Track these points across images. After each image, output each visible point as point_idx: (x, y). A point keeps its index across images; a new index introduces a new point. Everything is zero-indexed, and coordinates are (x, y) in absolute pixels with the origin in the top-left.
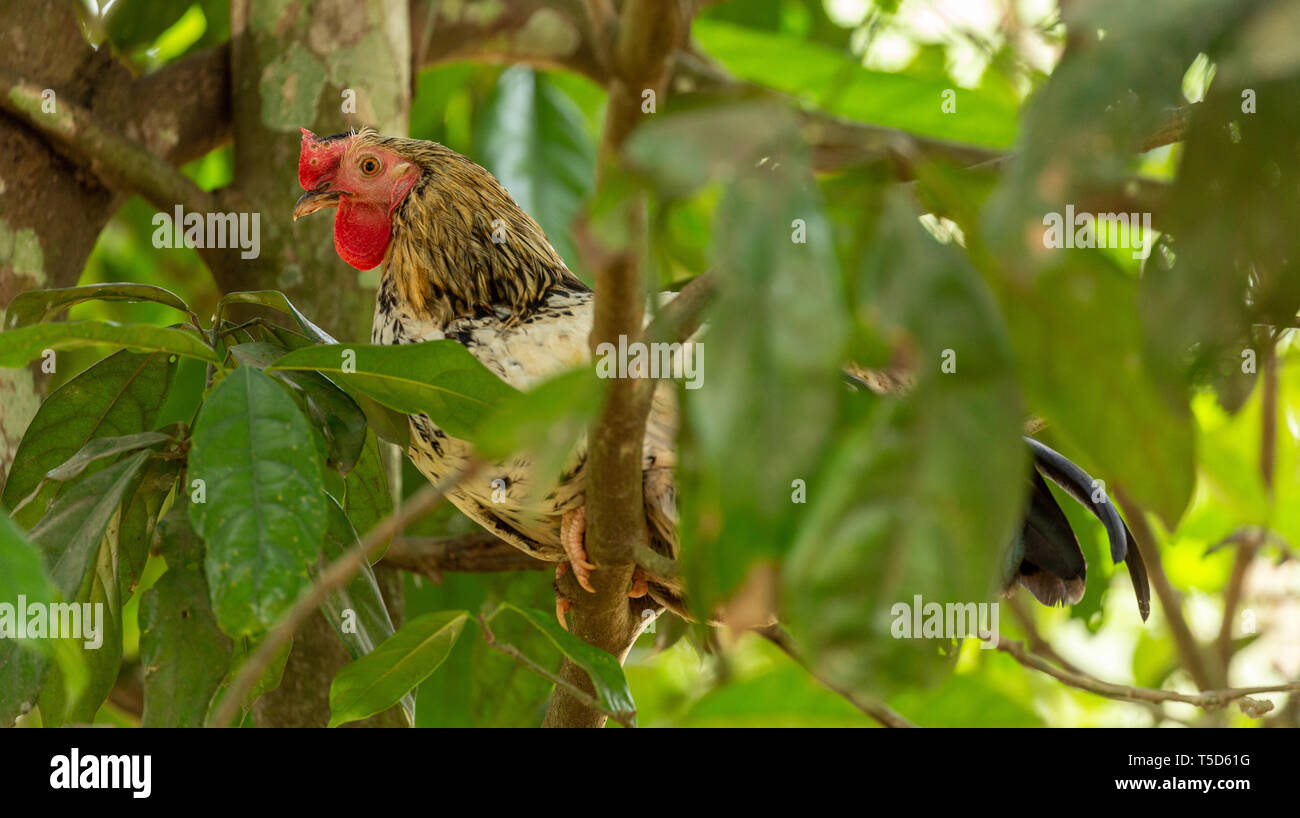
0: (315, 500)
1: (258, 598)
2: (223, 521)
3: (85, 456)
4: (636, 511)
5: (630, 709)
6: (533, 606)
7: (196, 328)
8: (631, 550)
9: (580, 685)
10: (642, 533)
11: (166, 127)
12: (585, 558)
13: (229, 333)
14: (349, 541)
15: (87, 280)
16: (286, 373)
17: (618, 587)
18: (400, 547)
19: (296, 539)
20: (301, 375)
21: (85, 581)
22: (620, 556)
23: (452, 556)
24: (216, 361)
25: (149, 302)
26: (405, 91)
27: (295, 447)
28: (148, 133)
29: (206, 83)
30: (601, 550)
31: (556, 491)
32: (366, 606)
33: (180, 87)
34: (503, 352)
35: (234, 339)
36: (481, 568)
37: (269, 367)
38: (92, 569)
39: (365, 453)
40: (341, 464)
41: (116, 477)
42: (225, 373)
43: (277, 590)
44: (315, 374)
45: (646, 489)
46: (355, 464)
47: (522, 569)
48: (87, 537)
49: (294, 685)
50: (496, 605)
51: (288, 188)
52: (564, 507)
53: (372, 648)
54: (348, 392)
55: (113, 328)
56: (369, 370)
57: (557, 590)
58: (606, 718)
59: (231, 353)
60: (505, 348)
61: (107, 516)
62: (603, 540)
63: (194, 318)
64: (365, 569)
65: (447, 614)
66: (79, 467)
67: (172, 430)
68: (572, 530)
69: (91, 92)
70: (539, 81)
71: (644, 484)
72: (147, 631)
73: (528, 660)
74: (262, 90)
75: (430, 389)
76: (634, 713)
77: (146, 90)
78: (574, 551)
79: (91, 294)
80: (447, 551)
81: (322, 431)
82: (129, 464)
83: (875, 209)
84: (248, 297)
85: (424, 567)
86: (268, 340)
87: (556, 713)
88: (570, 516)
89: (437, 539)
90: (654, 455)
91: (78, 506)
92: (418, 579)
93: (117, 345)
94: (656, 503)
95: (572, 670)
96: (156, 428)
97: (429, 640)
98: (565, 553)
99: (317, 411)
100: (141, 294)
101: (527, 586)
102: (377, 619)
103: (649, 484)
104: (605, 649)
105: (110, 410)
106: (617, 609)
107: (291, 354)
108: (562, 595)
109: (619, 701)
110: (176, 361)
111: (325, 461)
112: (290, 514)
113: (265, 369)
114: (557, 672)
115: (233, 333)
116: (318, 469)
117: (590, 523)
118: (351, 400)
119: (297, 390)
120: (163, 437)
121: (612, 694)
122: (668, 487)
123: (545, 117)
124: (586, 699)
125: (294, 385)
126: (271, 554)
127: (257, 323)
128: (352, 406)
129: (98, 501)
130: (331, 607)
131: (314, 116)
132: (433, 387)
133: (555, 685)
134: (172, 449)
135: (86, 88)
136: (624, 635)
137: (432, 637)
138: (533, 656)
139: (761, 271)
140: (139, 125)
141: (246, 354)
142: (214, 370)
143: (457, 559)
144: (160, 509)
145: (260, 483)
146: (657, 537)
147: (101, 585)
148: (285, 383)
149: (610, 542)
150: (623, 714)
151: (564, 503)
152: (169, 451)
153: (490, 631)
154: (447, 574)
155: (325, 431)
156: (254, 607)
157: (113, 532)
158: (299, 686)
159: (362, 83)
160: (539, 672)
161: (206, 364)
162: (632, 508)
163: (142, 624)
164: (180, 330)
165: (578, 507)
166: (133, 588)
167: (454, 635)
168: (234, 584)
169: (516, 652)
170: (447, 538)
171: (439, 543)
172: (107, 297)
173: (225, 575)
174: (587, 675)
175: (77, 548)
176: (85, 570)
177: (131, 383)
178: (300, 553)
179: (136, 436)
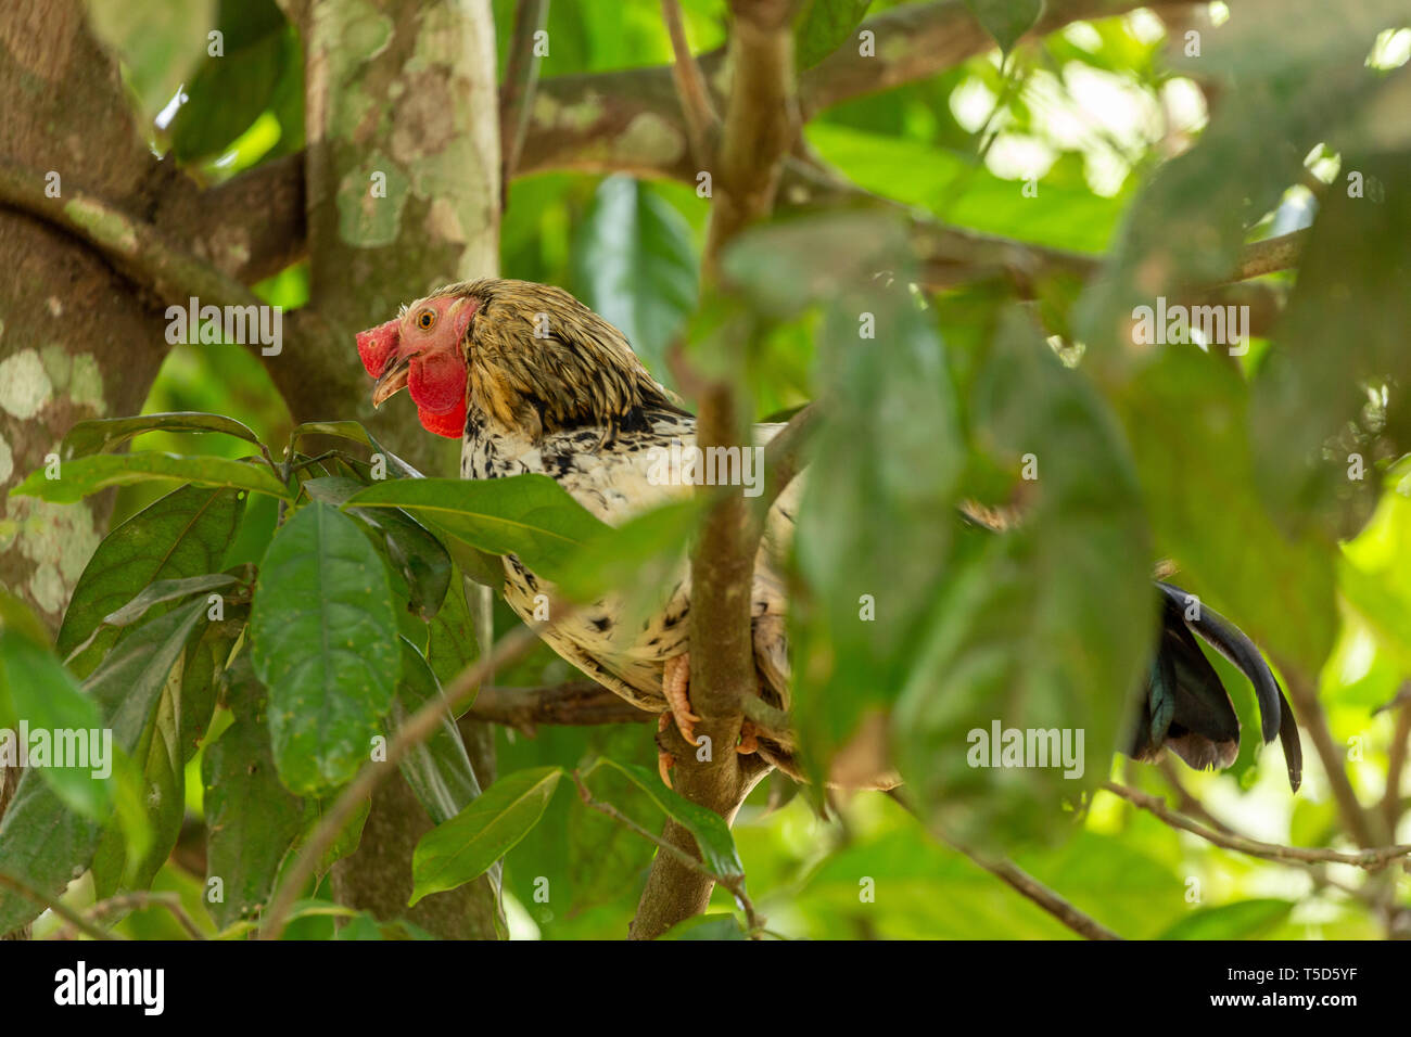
0: (388, 647)
1: (323, 751)
2: (287, 668)
3: (146, 600)
4: (745, 659)
5: (738, 874)
6: (636, 762)
7: (266, 461)
8: (739, 701)
9: (684, 848)
10: (750, 682)
11: (236, 243)
12: (688, 708)
13: (302, 467)
14: (430, 692)
15: (150, 410)
16: (364, 510)
17: (725, 741)
18: (490, 698)
19: (366, 689)
20: (379, 513)
21: (144, 735)
22: (726, 708)
23: (547, 707)
24: (287, 496)
25: (217, 433)
26: (495, 202)
27: (368, 590)
28: (216, 249)
29: (280, 194)
30: (707, 701)
31: (660, 636)
32: (449, 764)
33: (251, 200)
34: (606, 483)
35: (307, 473)
36: (578, 721)
37: (345, 503)
38: (152, 721)
39: (450, 597)
40: (424, 608)
41: (178, 622)
42: (296, 509)
43: (345, 743)
44: (396, 512)
45: (756, 638)
46: (438, 609)
47: (623, 721)
48: (146, 687)
49: (376, 848)
50: (594, 760)
51: (368, 308)
52: (667, 653)
53: (456, 812)
54: (432, 530)
55: (174, 461)
56: (454, 507)
57: (660, 744)
58: (714, 883)
59: (304, 488)
60: (607, 478)
61: (168, 666)
62: (709, 690)
63: (264, 451)
64: (449, 724)
65: (537, 771)
66: (139, 612)
67: (240, 572)
68: (675, 679)
69: (155, 206)
70: (642, 193)
71: (753, 632)
72: (209, 788)
73: (626, 819)
74: (340, 203)
75: (519, 527)
76: (742, 877)
77: (214, 203)
78: (677, 701)
79: (153, 425)
80: (542, 703)
81: (403, 572)
82: (195, 607)
83: (991, 328)
84: (324, 428)
85: (517, 720)
86: (345, 474)
87: (659, 878)
88: (673, 663)
89: (530, 689)
90: (765, 601)
91: (137, 653)
92: (510, 734)
93: (179, 480)
94: (766, 654)
95: (676, 832)
96: (222, 570)
97: (518, 801)
98: (668, 704)
99: (398, 551)
100: (206, 424)
101: (629, 739)
102: (461, 778)
103: (759, 632)
104: (711, 807)
105: (174, 551)
106: (725, 766)
107: (368, 489)
108: (665, 750)
109: (726, 864)
110: (245, 498)
111: (406, 606)
112: (361, 661)
113: (339, 505)
114: (661, 834)
115: (306, 466)
116: (393, 613)
117: (694, 672)
118: (435, 538)
119: (375, 528)
120: (232, 579)
121: (718, 857)
122: (780, 636)
123: (648, 228)
124: (690, 862)
125: (373, 523)
126: (338, 703)
127: (333, 456)
128: (435, 546)
129: (160, 648)
130: (410, 765)
131: (396, 230)
132: (522, 525)
133: (658, 848)
134: (241, 593)
135: (148, 201)
136: (732, 793)
137: (522, 798)
138: (635, 817)
139: (869, 393)
140: (206, 241)
141: (320, 490)
142: (285, 507)
143: (552, 711)
144: (227, 657)
145: (332, 628)
146: (767, 688)
147: (162, 739)
148: (361, 520)
149: (716, 692)
150: (730, 878)
151: (669, 649)
152: (238, 595)
153: (586, 789)
154: (542, 727)
155: (406, 572)
156: (318, 760)
157: (175, 681)
158: (381, 850)
159: (448, 195)
160: (639, 833)
161: (278, 500)
162: (740, 655)
163: (206, 780)
164: (248, 464)
165: (682, 654)
166: (199, 743)
167: (547, 794)
168: (297, 735)
169: (614, 811)
170: (539, 688)
171: (532, 694)
172: (171, 428)
173: (289, 725)
174: (691, 836)
175: (136, 698)
176: (144, 723)
177: (195, 522)
178: (371, 703)
179: (201, 579)
